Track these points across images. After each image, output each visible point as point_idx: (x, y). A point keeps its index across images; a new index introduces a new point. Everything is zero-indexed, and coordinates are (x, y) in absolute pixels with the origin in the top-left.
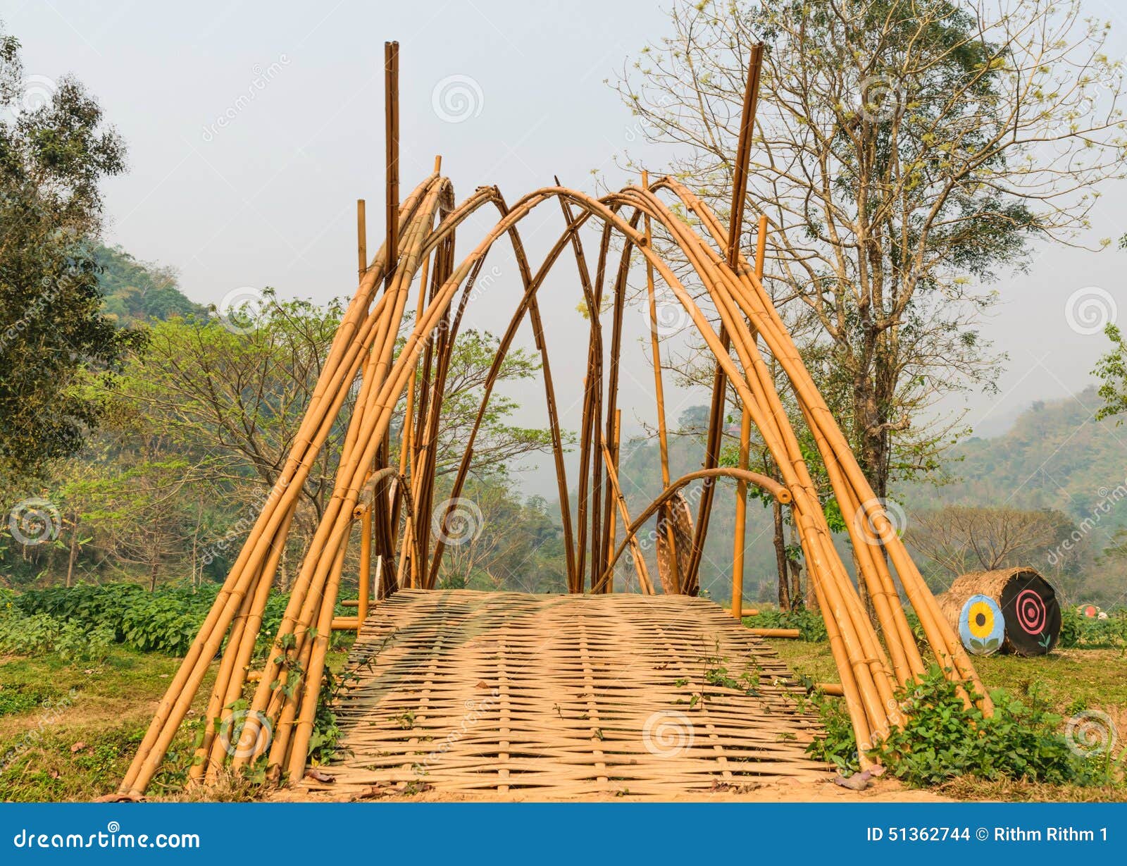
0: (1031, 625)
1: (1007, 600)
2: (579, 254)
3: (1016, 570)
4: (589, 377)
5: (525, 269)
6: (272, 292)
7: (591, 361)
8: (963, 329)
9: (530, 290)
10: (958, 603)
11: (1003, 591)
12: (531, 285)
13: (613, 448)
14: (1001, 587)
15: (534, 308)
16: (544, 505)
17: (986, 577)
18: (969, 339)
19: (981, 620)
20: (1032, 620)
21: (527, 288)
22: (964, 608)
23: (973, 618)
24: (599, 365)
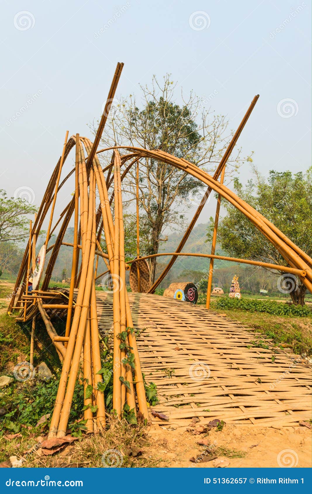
0: (191, 298)
1: (186, 292)
3: (188, 283)
8: (180, 214)
10: (174, 291)
11: (185, 288)
14: (185, 287)
17: (179, 284)
18: (182, 217)
19: (179, 296)
20: (191, 297)
22: (175, 293)
23: (177, 296)
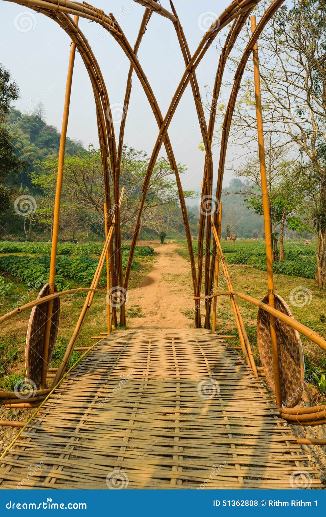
2: (197, 96)
4: (204, 185)
5: (157, 112)
6: (92, 145)
7: (205, 176)
9: (162, 129)
12: (163, 124)
13: (217, 225)
15: (167, 143)
16: (190, 208)
21: (160, 128)
24: (211, 178)
